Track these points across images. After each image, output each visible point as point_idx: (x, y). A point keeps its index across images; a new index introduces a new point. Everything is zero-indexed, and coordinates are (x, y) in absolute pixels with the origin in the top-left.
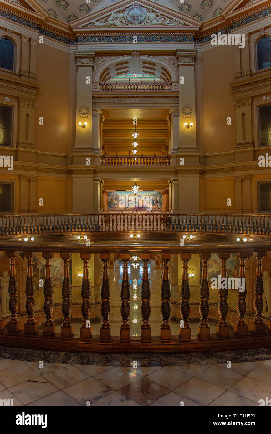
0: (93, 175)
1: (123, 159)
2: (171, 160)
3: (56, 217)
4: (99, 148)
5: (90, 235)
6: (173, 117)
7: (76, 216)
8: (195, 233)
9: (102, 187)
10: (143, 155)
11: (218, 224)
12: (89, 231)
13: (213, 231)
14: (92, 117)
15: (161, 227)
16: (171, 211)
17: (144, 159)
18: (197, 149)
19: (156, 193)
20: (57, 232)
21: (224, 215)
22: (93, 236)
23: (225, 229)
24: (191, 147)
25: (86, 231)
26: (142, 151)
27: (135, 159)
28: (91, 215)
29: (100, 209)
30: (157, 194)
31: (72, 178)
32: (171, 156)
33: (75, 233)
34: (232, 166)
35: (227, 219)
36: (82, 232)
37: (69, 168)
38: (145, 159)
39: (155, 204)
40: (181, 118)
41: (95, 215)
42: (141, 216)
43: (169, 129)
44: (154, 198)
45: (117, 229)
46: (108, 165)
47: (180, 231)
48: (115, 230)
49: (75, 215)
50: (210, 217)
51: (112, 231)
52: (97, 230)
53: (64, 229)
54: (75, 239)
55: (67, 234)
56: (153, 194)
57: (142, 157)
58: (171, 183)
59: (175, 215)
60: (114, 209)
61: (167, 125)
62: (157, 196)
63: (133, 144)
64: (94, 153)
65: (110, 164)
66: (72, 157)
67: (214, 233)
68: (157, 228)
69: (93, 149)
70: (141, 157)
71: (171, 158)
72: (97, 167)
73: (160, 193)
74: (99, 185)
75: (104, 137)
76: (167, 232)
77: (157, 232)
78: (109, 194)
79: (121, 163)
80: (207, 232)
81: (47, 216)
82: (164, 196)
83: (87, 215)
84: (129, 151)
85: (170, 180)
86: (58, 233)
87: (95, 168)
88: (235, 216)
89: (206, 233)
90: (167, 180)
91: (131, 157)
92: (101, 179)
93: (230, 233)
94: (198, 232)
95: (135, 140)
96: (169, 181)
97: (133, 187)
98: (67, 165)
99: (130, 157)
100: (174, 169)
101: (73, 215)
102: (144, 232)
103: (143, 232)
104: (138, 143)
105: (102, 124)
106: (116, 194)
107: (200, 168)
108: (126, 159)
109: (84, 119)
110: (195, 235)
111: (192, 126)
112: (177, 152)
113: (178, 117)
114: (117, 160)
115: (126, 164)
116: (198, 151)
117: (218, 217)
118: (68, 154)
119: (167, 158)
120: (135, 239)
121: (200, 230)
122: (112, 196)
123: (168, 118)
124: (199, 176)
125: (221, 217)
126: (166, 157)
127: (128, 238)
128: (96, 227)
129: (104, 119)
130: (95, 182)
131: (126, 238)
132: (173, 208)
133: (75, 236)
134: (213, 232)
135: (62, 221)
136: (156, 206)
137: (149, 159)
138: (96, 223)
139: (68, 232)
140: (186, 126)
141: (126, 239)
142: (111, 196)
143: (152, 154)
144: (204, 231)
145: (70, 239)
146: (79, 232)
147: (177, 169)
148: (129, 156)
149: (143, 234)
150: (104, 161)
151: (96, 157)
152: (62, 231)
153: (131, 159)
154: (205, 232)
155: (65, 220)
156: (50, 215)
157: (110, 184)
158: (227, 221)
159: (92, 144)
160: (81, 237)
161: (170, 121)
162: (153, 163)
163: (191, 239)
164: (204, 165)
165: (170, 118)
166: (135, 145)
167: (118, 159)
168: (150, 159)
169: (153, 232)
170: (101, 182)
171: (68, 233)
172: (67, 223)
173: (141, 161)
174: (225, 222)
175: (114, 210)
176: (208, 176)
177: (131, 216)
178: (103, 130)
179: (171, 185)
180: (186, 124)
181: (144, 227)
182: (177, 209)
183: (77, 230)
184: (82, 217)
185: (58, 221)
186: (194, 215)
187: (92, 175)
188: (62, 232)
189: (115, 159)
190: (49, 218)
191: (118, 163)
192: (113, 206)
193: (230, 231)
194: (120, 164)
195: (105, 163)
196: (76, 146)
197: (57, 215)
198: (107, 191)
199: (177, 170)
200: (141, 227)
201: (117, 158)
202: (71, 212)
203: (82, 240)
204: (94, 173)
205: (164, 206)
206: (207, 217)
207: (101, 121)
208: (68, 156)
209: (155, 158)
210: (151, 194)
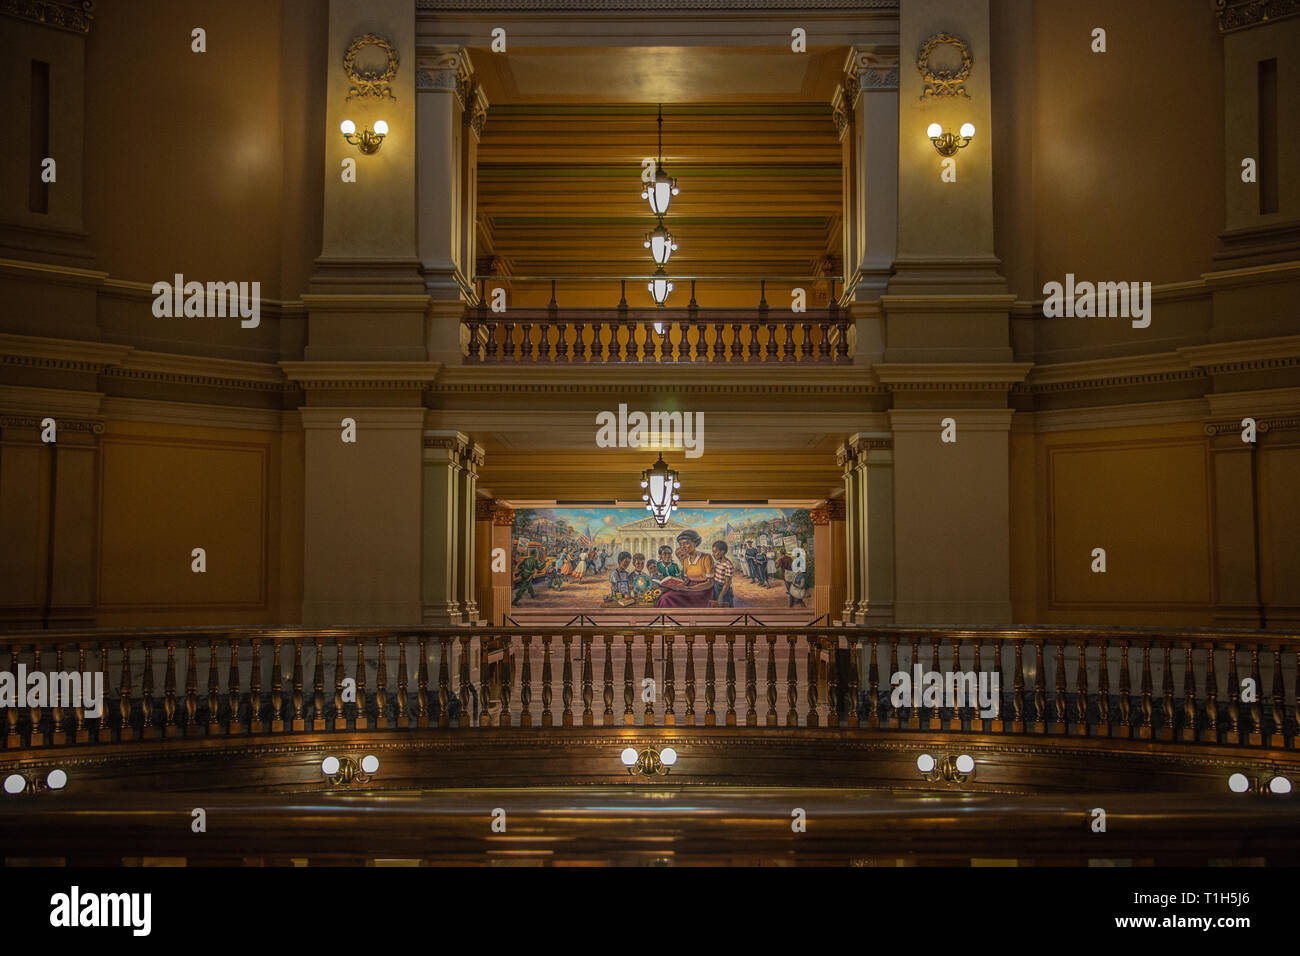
0: (421, 417)
1: (588, 327)
2: (852, 330)
3: (203, 652)
4: (458, 264)
5: (394, 750)
6: (866, 94)
7: (315, 641)
8: (985, 739)
9: (471, 481)
10: (701, 304)
11: (1114, 689)
12: (391, 730)
13: (1088, 729)
14: (417, 91)
15: (793, 705)
16: (853, 618)
17: (702, 330)
18: (998, 269)
19: (780, 515)
20: (208, 735)
21: (1149, 641)
22: (411, 757)
23: (1159, 718)
24: (965, 257)
25: (376, 730)
26: (693, 282)
27: (658, 327)
28: (402, 636)
29: (462, 606)
30: (783, 523)
31: (304, 431)
32: (854, 310)
33: (313, 740)
34: (1193, 364)
35: (1168, 662)
36: (350, 735)
37: (284, 375)
38: (711, 327)
39: (776, 576)
40: (907, 100)
41: (424, 636)
42: (680, 644)
43: (846, 164)
44: (770, 543)
45: (547, 714)
46: (503, 362)
47: (904, 725)
48: (537, 720)
49: (315, 638)
50: (1073, 651)
51: (523, 727)
52: (434, 724)
53: (247, 717)
54: (307, 775)
55: (260, 747)
56: (765, 524)
57: (693, 315)
58: (855, 459)
59: (872, 636)
60: (549, 605)
61: (828, 140)
62: (785, 534)
63: (647, 245)
64: (427, 290)
65: (518, 353)
66: (304, 315)
67: (1096, 744)
68: (773, 712)
69: (421, 270)
70: (686, 315)
71: (854, 322)
72: (442, 368)
73: (801, 515)
74: (452, 473)
75: (486, 208)
76: (829, 735)
77: (771, 733)
78: (520, 523)
79: (579, 349)
80: (1058, 736)
81: (149, 643)
82: (823, 535)
83: (378, 638)
84: (623, 282)
85: (847, 443)
86: (209, 743)
87: (431, 378)
88: (1217, 645)
89: (1049, 741)
90: (833, 440)
91: (630, 315)
92: (463, 439)
93: (1187, 743)
94: (1004, 733)
95: (661, 226)
96: (841, 451)
97: (644, 485)
98: (277, 358)
99: (624, 316)
100: (868, 383)
101: (301, 640)
102: (699, 733)
103: (694, 732)
104: (675, 239)
105: (473, 131)
106: (561, 523)
107: (1016, 373)
108: (605, 327)
109: (372, 100)
110: (989, 751)
111: (968, 140)
112: (885, 285)
113: (896, 94)
114: (553, 333)
115: (606, 353)
116: (1003, 279)
117: (1114, 652)
118: (279, 299)
119: (833, 321)
120: (649, 771)
121: (1015, 727)
122: (539, 532)
123: (837, 100)
124: (1008, 419)
125: (1136, 653)
126: (827, 315)
127: (610, 769)
128: (433, 707)
129: (483, 102)
130: (433, 454)
131: (597, 765)
132: (864, 602)
133: (312, 758)
134: (1088, 736)
135: (234, 671)
136: (782, 590)
137: (729, 327)
138: (434, 684)
139: (271, 733)
140: (934, 140)
141: (599, 771)
142: (529, 534)
143: (749, 299)
144: (1039, 728)
145: (283, 773)
146: (332, 737)
147: (884, 380)
148: (623, 309)
149: (695, 746)
150: (483, 334)
151: (441, 315)
152: (236, 728)
153: (632, 330)
154: (1046, 735)
155: (256, 669)
156: (167, 641)
157: (517, 468)
158: (1168, 675)
159: (417, 243)
160: (343, 763)
161: (851, 116)
162: (755, 349)
163: (964, 777)
164: (1037, 359)
165: (848, 98)
166: (661, 248)
167: (562, 329)
168: (737, 330)
169: (752, 732)
170: (466, 455)
171: (272, 740)
172: (264, 686)
173: (685, 336)
174: (1158, 682)
175: (548, 610)
176: (1059, 422)
177: (629, 642)
178: (481, 166)
179: (854, 473)
180: (935, 130)
181: (701, 707)
182: (887, 607)
183: (320, 724)
184: (350, 651)
185: (213, 672)
186: (979, 641)
187: (416, 416)
188: (235, 736)
189: (544, 329)
190: (160, 655)
191: (562, 349)
192: (544, 589)
193: (1188, 734)
194: (570, 353)
195: (491, 349)
196: (329, 254)
197: (208, 640)
198: (509, 504)
199: (886, 385)
200: (681, 706)
201: (554, 321)
202: (296, 622)
203: (347, 781)
204: (423, 405)
205: (822, 589)
206: (1052, 651)
207: (466, 118)
208: (280, 306)
209: (763, 321)
210: (753, 521)
